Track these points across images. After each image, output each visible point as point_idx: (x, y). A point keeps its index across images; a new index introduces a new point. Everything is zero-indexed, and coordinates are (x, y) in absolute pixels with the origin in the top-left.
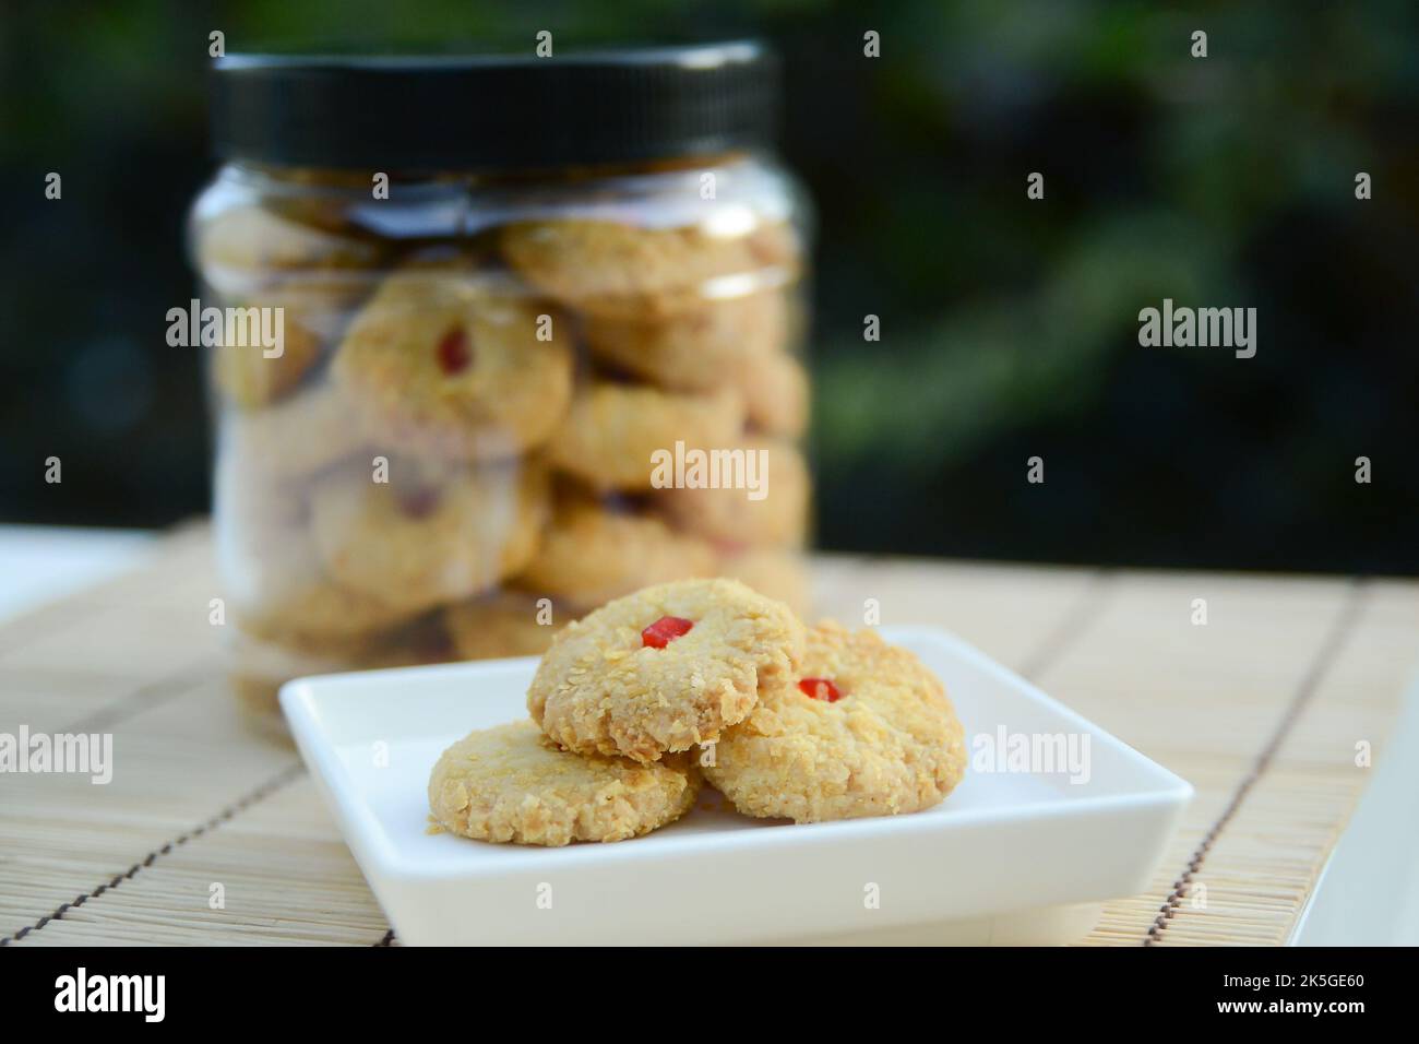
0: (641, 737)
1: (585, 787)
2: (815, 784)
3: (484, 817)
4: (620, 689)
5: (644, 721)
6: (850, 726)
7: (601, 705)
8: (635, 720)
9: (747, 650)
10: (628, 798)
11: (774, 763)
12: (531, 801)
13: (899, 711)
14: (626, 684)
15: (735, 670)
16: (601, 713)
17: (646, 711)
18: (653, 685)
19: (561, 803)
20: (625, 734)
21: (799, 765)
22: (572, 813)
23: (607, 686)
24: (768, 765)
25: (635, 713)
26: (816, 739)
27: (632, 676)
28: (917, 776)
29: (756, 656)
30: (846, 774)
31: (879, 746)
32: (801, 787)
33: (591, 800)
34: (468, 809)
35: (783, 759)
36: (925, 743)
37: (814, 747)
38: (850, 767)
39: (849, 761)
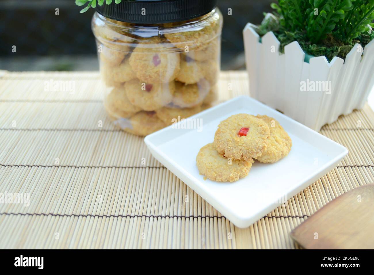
0: (250, 158)
1: (239, 168)
2: (277, 157)
3: (221, 178)
4: (243, 148)
5: (251, 155)
6: (277, 141)
7: (241, 152)
8: (249, 155)
9: (264, 134)
10: (247, 169)
11: (269, 154)
12: (231, 175)
13: (281, 135)
14: (244, 147)
15: (264, 140)
16: (241, 154)
17: (251, 153)
18: (251, 147)
19: (236, 173)
20: (247, 157)
21: (274, 154)
22: (239, 175)
23: (240, 148)
24: (268, 155)
25: (248, 153)
26: (274, 147)
27: (245, 145)
28: (289, 148)
29: (266, 136)
30: (281, 153)
31: (282, 144)
32: (274, 158)
33: (241, 171)
34: (216, 177)
35: (271, 153)
36: (287, 140)
37: (274, 148)
38: (281, 151)
39: (281, 150)
